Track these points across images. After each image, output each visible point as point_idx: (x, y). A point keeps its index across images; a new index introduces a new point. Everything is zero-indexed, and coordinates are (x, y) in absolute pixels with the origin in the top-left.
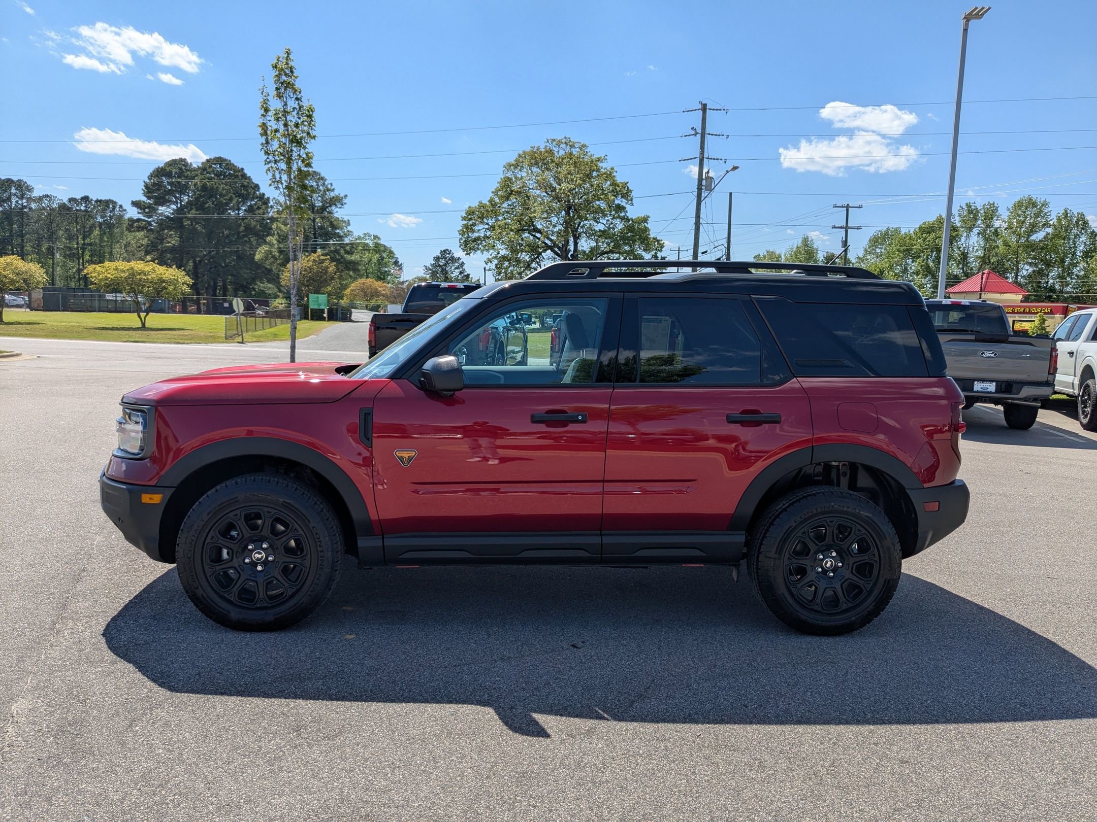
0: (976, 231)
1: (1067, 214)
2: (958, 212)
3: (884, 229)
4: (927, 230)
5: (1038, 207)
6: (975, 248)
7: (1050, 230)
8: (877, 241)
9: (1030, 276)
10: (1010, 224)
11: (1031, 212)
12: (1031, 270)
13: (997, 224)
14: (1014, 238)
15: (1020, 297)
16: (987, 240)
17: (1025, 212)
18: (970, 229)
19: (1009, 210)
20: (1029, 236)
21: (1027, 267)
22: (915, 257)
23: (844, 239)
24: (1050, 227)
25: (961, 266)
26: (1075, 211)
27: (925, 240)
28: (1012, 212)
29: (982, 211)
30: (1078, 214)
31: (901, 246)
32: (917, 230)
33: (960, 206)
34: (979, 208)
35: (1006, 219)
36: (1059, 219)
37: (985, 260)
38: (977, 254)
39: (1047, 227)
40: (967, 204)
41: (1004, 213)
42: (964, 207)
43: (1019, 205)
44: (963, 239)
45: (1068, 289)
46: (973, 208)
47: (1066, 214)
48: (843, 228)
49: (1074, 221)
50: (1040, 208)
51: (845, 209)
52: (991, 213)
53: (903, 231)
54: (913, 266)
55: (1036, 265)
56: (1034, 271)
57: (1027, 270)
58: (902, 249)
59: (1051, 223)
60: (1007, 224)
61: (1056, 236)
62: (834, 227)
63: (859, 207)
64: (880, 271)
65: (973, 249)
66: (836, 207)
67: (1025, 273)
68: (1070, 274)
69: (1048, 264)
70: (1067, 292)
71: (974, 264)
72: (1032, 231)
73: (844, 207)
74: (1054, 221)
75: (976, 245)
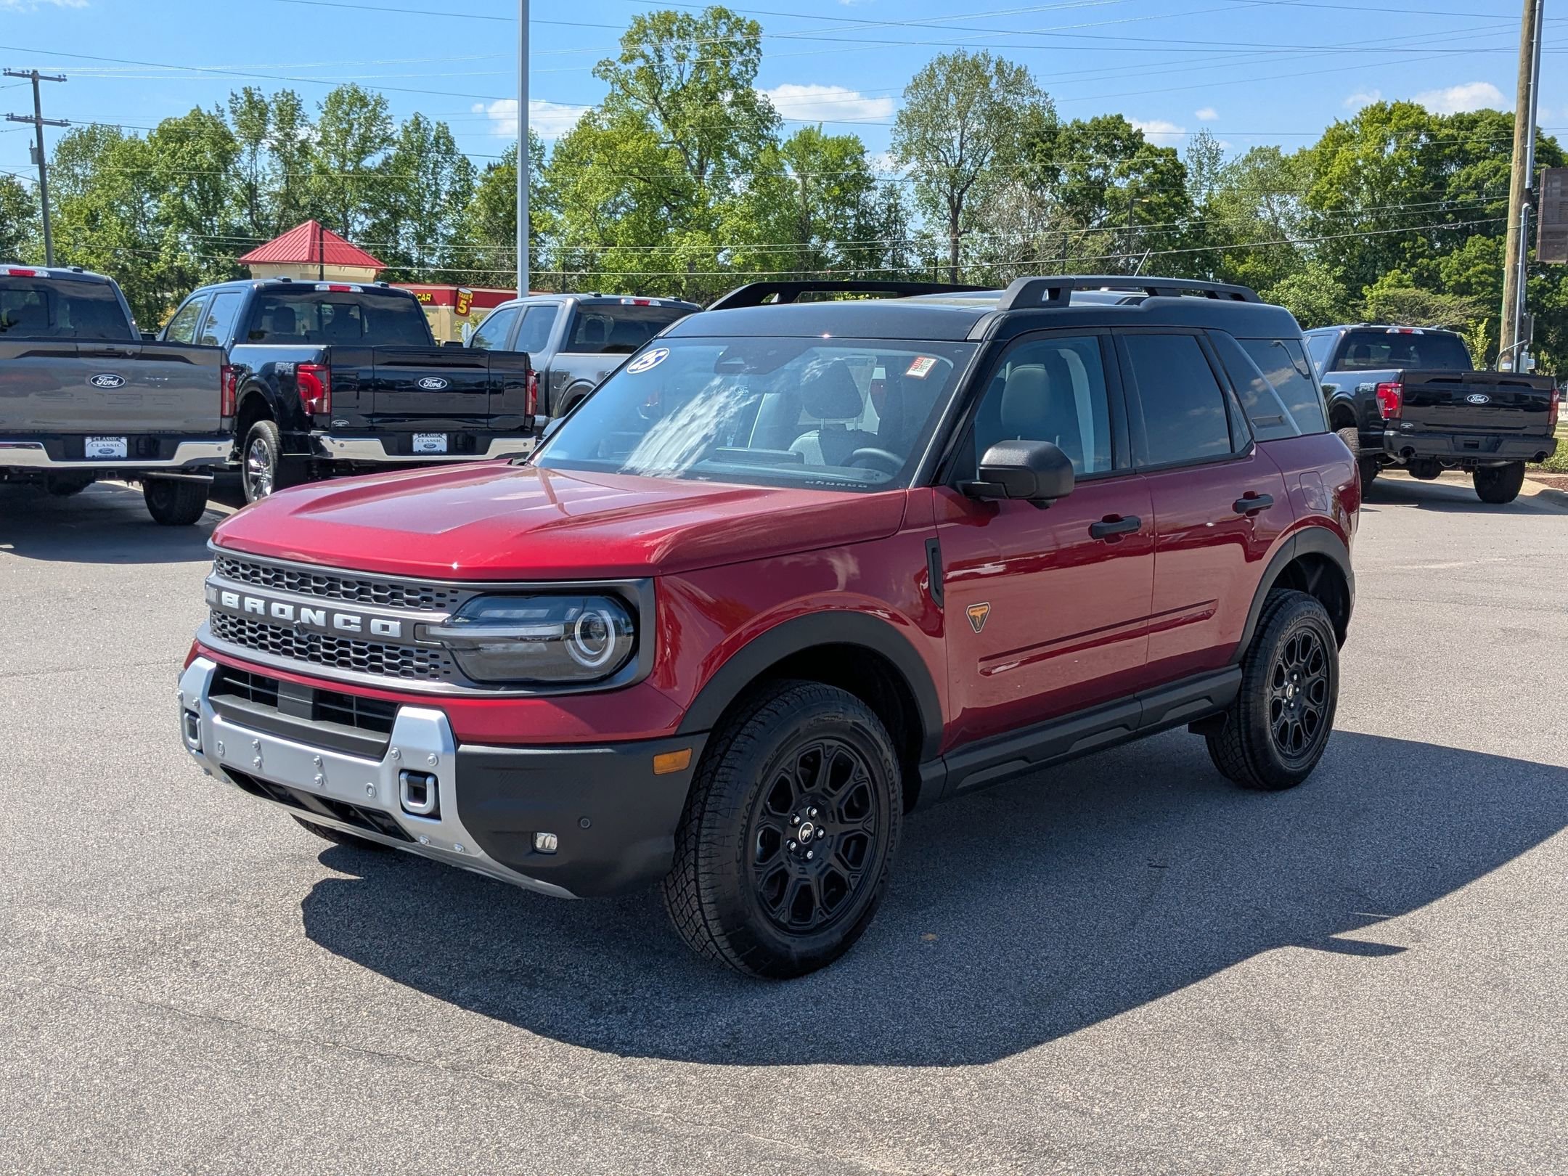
0: (265, 144)
1: (419, 124)
2: (229, 104)
3: (86, 128)
4: (174, 135)
5: (370, 107)
6: (268, 178)
7: (392, 151)
8: (72, 152)
9: (367, 234)
10: (326, 136)
11: (359, 115)
12: (368, 222)
13: (302, 133)
14: (334, 162)
15: (372, 273)
16: (287, 162)
17: (348, 114)
18: (257, 139)
19: (321, 107)
20: (360, 160)
21: (362, 218)
22: (157, 189)
23: (35, 145)
24: (393, 145)
25: (246, 211)
26: (433, 120)
27: (173, 154)
28: (326, 113)
29: (274, 106)
30: (438, 124)
31: (126, 165)
32: (155, 134)
33: (232, 94)
34: (267, 100)
35: (318, 125)
36: (406, 130)
37: (288, 199)
38: (271, 189)
39: (389, 145)
40: (245, 89)
41: (313, 113)
42: (241, 94)
43: (337, 100)
44: (245, 158)
45: (435, 260)
46: (256, 98)
47: (417, 124)
48: (31, 121)
49: (432, 138)
50: (374, 110)
51: (30, 80)
52: (290, 113)
53: (126, 134)
54: (153, 208)
55: (376, 215)
56: (374, 225)
57: (361, 223)
58: (128, 170)
59: (395, 137)
60: (320, 134)
61: (405, 161)
62: (12, 118)
63: (59, 80)
64: (92, 214)
65: (264, 178)
66: (10, 74)
67: (358, 228)
68: (432, 231)
69: (396, 214)
70: (433, 266)
71: (269, 207)
72: (363, 152)
73: (28, 76)
74: (398, 135)
75: (268, 171)
